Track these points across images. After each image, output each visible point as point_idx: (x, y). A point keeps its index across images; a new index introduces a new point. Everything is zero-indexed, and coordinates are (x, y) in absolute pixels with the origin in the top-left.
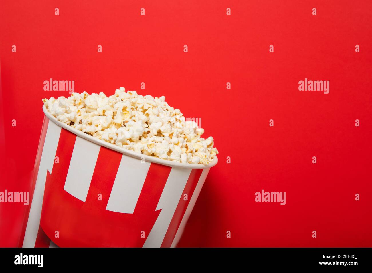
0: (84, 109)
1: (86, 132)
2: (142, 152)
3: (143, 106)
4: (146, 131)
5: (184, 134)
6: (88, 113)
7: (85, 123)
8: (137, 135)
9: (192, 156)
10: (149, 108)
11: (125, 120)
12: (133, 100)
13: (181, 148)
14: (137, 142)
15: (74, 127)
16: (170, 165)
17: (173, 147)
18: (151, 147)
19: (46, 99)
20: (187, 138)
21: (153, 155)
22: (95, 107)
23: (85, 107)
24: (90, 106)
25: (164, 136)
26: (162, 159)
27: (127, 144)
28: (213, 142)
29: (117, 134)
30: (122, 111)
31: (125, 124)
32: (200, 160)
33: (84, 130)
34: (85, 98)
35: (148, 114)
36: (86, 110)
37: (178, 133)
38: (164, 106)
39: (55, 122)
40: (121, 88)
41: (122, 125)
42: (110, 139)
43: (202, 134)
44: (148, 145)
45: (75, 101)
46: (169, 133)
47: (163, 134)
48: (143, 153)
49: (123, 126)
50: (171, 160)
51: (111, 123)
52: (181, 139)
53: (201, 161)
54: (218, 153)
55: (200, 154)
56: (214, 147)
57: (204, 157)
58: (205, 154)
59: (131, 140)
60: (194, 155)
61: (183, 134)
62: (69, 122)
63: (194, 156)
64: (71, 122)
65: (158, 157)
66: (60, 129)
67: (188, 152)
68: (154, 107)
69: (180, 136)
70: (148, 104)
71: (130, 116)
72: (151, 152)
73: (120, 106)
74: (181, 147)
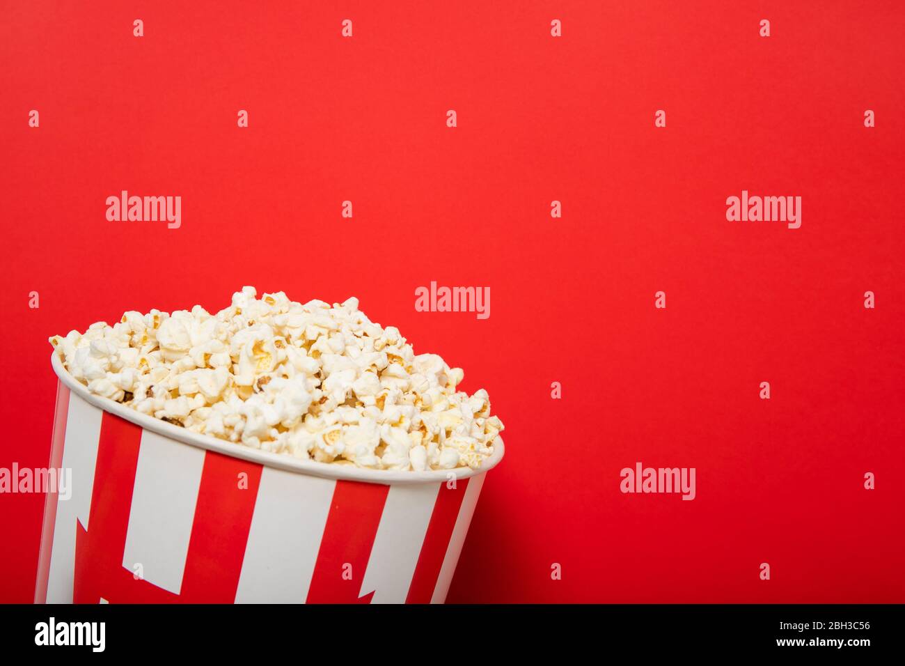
0: (156, 353)
1: (164, 419)
2: (310, 454)
3: (305, 331)
4: (317, 399)
5: (414, 393)
6: (168, 365)
7: (162, 394)
8: (294, 412)
9: (437, 450)
10: (320, 334)
11: (260, 376)
12: (279, 320)
13: (409, 432)
14: (296, 429)
15: (135, 408)
16: (385, 481)
17: (390, 433)
18: (333, 440)
19: (58, 338)
20: (422, 400)
21: (340, 458)
22: (184, 348)
23: (157, 348)
24: (171, 345)
25: (363, 405)
26: (361, 468)
27: (272, 439)
28: (489, 402)
29: (244, 417)
30: (251, 353)
31: (263, 386)
32: (459, 457)
33: (160, 414)
34: (156, 325)
35: (317, 351)
36: (161, 356)
37: (397, 392)
38: (358, 326)
39: (84, 398)
40: (245, 288)
41: (255, 387)
42: (227, 429)
43: (459, 382)
44: (324, 436)
45: (132, 334)
46: (375, 396)
47: (361, 399)
48: (313, 457)
49: (258, 390)
50: (386, 467)
51: (227, 386)
52: (407, 409)
53: (463, 460)
54: (503, 427)
55: (458, 442)
56: (492, 415)
57: (469, 448)
58: (470, 440)
59: (279, 427)
60: (442, 444)
61: (410, 392)
62: (121, 395)
63: (443, 447)
64: (126, 393)
65: (353, 462)
66: (99, 416)
67: (428, 440)
68: (330, 332)
69: (405, 397)
70: (316, 327)
71: (273, 364)
72: (335, 451)
73: (246, 339)
74: (407, 428)
